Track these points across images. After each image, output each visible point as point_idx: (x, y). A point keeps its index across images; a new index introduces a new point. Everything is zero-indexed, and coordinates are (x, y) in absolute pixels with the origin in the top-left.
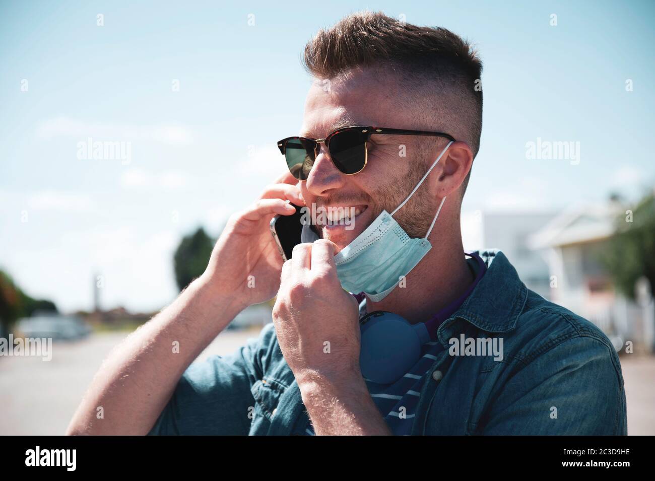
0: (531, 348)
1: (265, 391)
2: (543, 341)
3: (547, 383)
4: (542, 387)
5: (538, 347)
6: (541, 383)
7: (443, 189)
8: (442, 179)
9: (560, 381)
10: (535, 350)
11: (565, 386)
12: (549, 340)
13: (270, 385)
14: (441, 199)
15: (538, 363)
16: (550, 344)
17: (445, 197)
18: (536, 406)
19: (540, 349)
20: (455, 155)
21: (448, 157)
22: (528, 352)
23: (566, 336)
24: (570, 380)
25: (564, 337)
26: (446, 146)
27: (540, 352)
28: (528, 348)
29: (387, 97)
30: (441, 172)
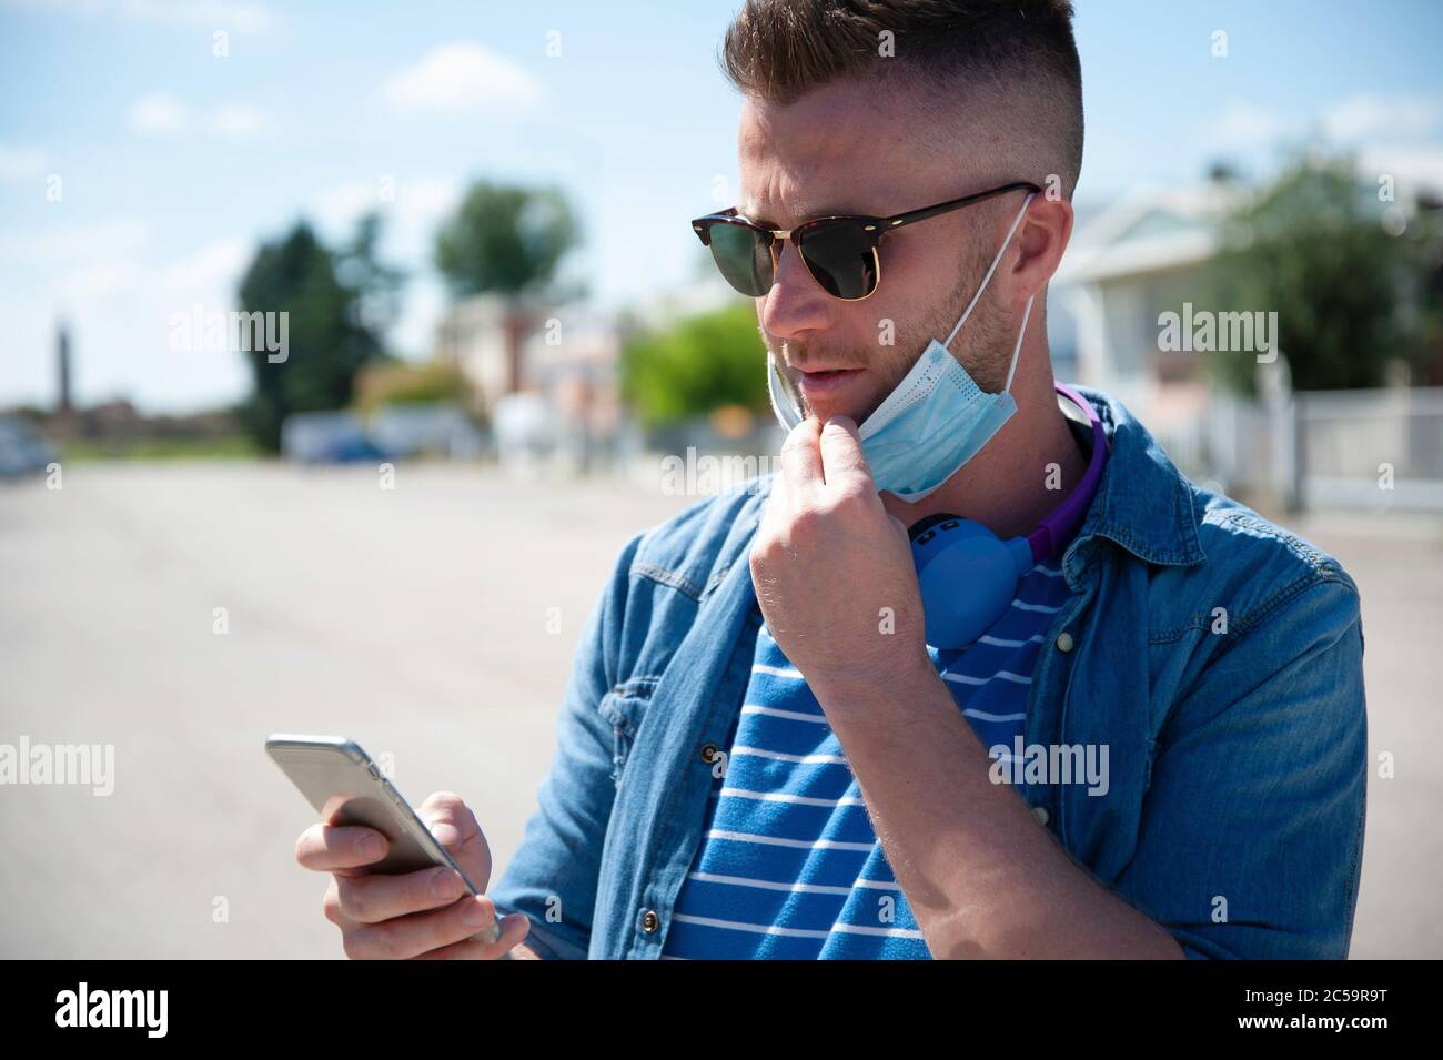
0: (1250, 605)
1: (630, 704)
2: (1269, 591)
3: (1287, 674)
4: (1281, 680)
5: (1261, 602)
6: (1278, 672)
7: (1025, 288)
8: (1019, 269)
9: (1306, 670)
10: (1256, 608)
11: (1314, 679)
12: (1278, 590)
13: (635, 693)
14: (1023, 305)
15: (1271, 636)
16: (1281, 598)
17: (1032, 299)
18: (1269, 716)
19: (1264, 606)
20: (1039, 217)
21: (1028, 222)
22: (1246, 611)
23: (1306, 581)
24: (1320, 668)
25: (1301, 584)
26: (1022, 207)
27: (1265, 610)
28: (1245, 604)
29: (900, 140)
30: (1017, 258)
